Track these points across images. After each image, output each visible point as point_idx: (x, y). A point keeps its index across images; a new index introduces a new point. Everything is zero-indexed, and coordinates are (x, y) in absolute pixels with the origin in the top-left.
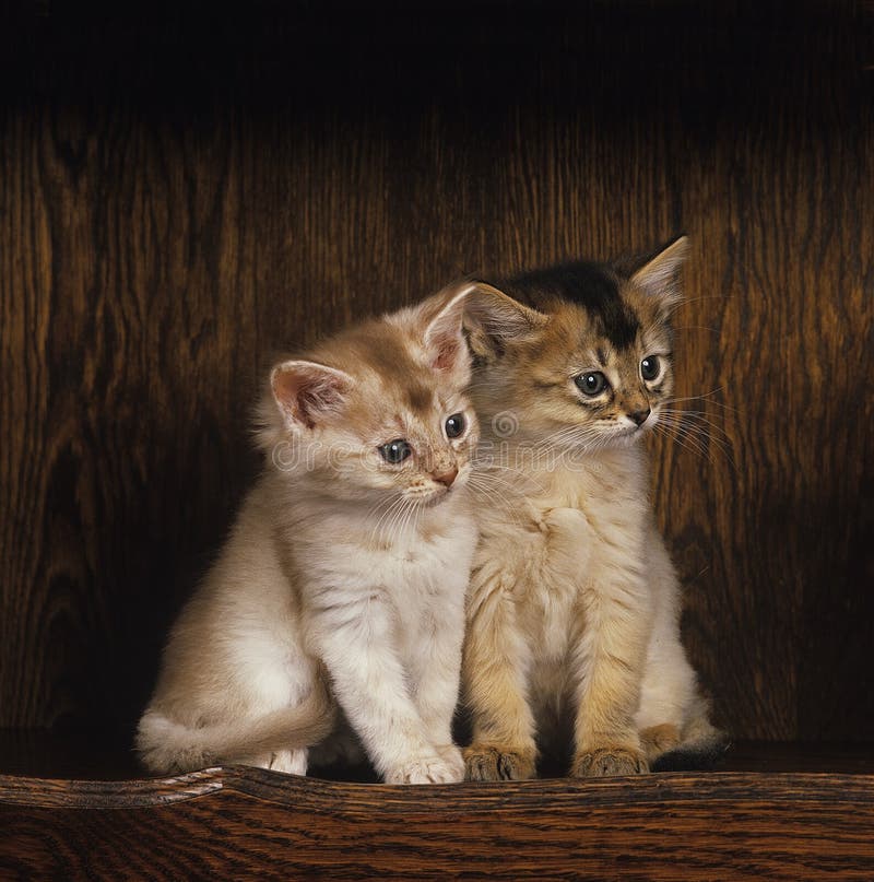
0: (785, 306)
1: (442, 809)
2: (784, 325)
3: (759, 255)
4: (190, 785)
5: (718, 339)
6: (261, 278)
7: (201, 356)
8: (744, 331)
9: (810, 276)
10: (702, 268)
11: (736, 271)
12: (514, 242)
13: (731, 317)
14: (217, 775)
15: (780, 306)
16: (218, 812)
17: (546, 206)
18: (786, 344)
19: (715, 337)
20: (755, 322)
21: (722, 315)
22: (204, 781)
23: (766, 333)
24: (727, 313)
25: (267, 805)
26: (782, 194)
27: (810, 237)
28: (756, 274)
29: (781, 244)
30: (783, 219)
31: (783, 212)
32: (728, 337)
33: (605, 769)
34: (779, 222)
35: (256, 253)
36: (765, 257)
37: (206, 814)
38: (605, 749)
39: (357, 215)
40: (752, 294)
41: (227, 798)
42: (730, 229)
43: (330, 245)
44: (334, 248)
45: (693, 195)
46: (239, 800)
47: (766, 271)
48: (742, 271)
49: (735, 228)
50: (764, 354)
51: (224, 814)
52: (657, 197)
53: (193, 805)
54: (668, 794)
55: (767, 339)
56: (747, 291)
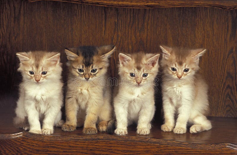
0: (125, 35)
1: (60, 141)
2: (125, 39)
3: (120, 26)
4: (17, 135)
5: (113, 41)
6: (28, 26)
7: (17, 40)
8: (118, 39)
9: (130, 30)
10: (110, 27)
11: (116, 29)
12: (76, 21)
13: (115, 37)
14: (21, 134)
15: (124, 36)
16: (22, 140)
17: (81, 15)
18: (125, 42)
19: (112, 40)
20: (119, 38)
21: (114, 36)
22: (19, 135)
23: (121, 40)
24: (115, 36)
25: (30, 139)
26: (125, 15)
27: (130, 23)
28: (120, 30)
29: (125, 24)
30: (125, 19)
31: (125, 18)
32: (114, 40)
33: (89, 132)
34: (124, 20)
35: (27, 21)
36: (122, 26)
37: (20, 141)
38: (89, 128)
39: (46, 15)
40: (119, 33)
41: (23, 138)
42: (115, 21)
43: (41, 20)
44: (42, 21)
45: (109, 15)
46: (25, 138)
47: (122, 29)
48: (117, 29)
49: (116, 21)
50: (121, 44)
51: (23, 141)
52: (102, 14)
53: (17, 139)
54: (99, 139)
55: (122, 41)
56: (118, 32)
